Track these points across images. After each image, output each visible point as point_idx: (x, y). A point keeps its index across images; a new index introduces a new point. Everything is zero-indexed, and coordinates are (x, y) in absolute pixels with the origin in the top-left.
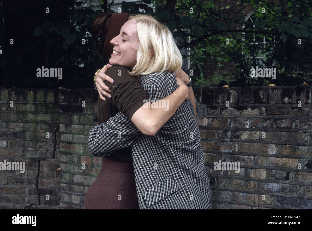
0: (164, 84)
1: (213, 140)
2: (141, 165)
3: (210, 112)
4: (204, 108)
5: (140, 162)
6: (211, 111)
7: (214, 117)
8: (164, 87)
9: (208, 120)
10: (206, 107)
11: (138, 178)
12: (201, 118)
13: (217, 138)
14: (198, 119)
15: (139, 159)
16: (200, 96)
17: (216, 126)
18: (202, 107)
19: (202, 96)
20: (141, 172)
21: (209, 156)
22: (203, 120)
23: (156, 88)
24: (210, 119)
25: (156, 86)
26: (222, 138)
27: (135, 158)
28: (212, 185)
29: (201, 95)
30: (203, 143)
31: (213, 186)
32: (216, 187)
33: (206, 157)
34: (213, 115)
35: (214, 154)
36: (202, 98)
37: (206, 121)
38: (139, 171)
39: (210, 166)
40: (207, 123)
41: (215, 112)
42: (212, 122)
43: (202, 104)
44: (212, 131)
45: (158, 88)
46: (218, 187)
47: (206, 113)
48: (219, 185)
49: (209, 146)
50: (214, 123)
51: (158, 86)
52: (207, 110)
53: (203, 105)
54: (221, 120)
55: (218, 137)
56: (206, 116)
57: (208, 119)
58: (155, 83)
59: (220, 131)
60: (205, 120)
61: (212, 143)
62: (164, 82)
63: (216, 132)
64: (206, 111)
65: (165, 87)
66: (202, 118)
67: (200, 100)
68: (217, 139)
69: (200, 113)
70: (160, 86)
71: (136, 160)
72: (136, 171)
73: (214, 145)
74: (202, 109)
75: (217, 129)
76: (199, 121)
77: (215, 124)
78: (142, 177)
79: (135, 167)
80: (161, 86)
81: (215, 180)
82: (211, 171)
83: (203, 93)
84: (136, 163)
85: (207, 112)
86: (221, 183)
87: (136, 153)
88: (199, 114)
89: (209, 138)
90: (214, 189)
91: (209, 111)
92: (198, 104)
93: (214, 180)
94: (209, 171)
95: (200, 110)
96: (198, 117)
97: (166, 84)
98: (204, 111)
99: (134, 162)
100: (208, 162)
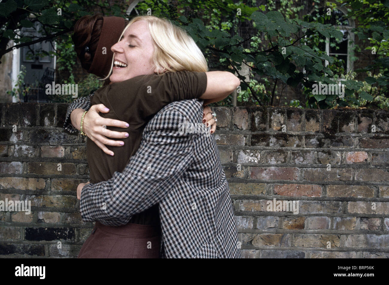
0: (193, 111)
1: (72, 178)
2: (173, 232)
3: (68, 139)
4: (60, 133)
5: (171, 228)
6: (68, 137)
7: (73, 146)
8: (193, 114)
9: (65, 150)
10: (63, 132)
11: (170, 251)
12: (55, 147)
13: (77, 174)
14: (51, 148)
15: (169, 224)
16: (54, 116)
17: (76, 157)
18: (57, 131)
19: (57, 116)
20: (174, 242)
21: (67, 199)
22: (58, 149)
23: (183, 116)
24: (68, 149)
25: (182, 113)
26: (84, 174)
27: (164, 222)
28: (71, 239)
29: (56, 114)
30: (58, 181)
31: (73, 239)
32: (76, 240)
33: (62, 201)
34: (72, 142)
35: (73, 196)
36: (57, 119)
37: (62, 150)
38: (171, 241)
39: (69, 212)
40: (63, 154)
41: (75, 139)
42: (71, 152)
43: (56, 127)
44: (71, 165)
45: (186, 117)
46: (79, 240)
47: (62, 139)
48: (80, 238)
49: (67, 186)
50: (73, 154)
51: (185, 113)
52: (65, 136)
53: (58, 128)
54: (83, 150)
55: (79, 172)
56: (62, 143)
57: (65, 148)
58: (181, 110)
59: (82, 165)
60: (60, 150)
61: (70, 182)
62: (193, 108)
63: (76, 165)
64: (62, 137)
65: (196, 115)
66: (57, 147)
67: (53, 121)
68: (77, 176)
69: (54, 139)
70: (187, 113)
71: (166, 226)
72: (166, 240)
73: (73, 184)
74: (56, 134)
75: (77, 162)
76: (52, 151)
77: (75, 155)
78: (175, 249)
79: (164, 235)
80: (189, 114)
81: (76, 231)
82: (69, 220)
83: (58, 111)
84: (165, 229)
85: (64, 138)
86: (83, 235)
87: (165, 216)
88: (52, 142)
89: (66, 175)
90: (74, 244)
91: (66, 137)
92: (52, 127)
93: (74, 232)
94: (67, 220)
95: (54, 135)
96: (51, 145)
97: (196, 111)
98: (60, 137)
99: (163, 228)
100: (64, 207)
